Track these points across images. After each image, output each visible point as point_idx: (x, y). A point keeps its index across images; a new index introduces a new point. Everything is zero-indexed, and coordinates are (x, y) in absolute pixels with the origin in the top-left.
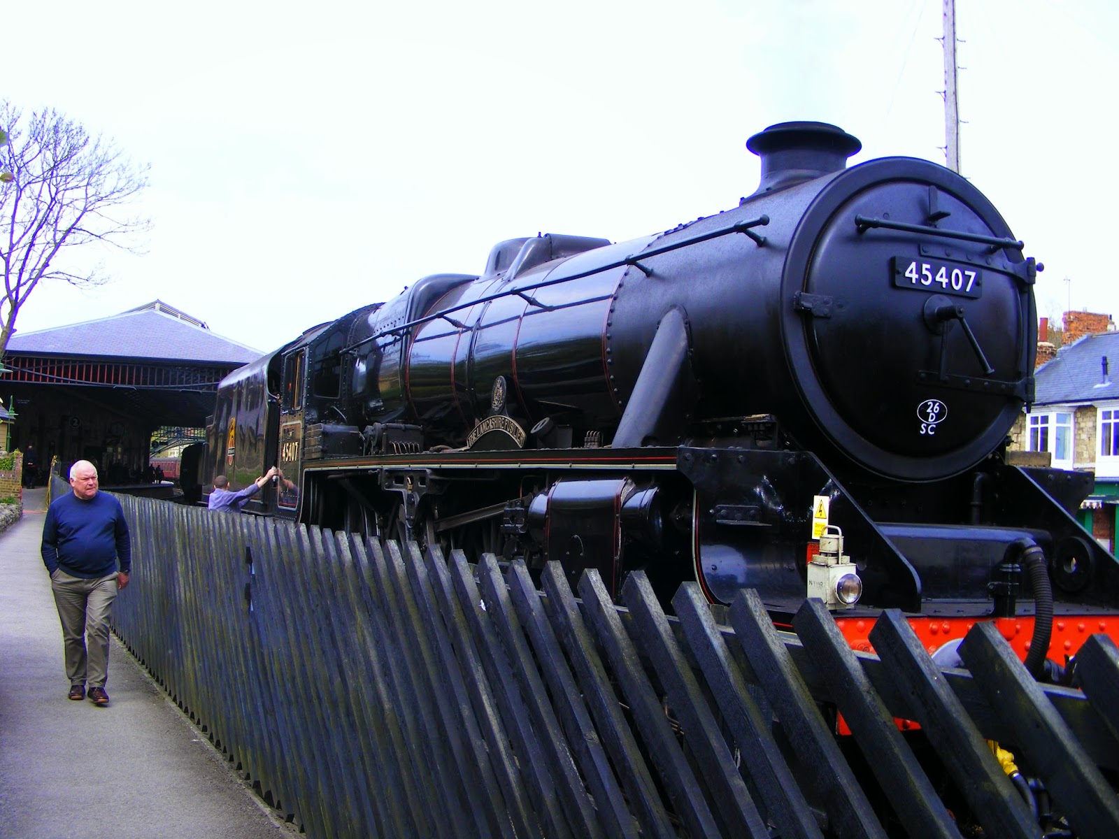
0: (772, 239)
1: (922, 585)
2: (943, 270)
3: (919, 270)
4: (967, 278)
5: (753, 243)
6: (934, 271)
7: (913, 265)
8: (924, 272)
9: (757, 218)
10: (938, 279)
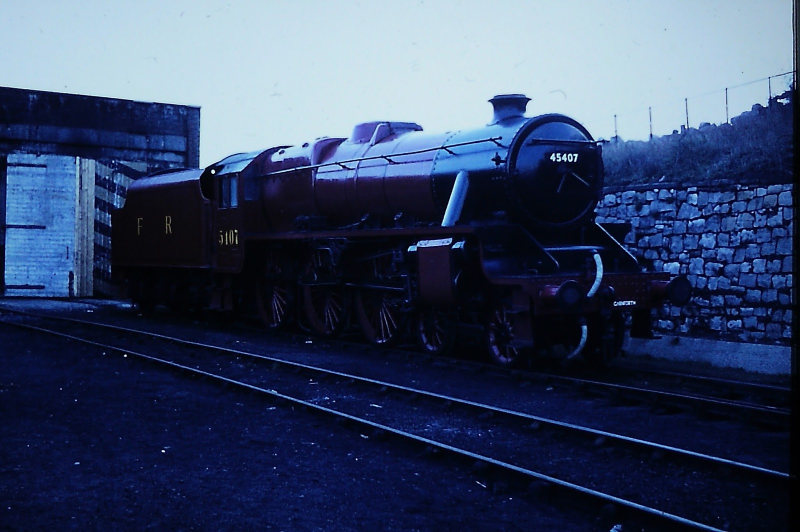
0: (503, 144)
1: (559, 263)
2: (565, 155)
3: (556, 156)
4: (574, 157)
5: (496, 145)
6: (561, 156)
7: (553, 155)
8: (558, 157)
9: (498, 137)
10: (563, 159)
